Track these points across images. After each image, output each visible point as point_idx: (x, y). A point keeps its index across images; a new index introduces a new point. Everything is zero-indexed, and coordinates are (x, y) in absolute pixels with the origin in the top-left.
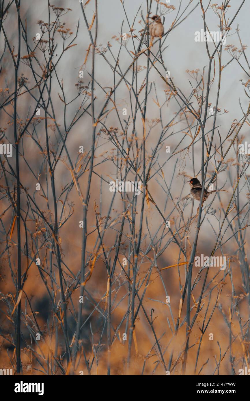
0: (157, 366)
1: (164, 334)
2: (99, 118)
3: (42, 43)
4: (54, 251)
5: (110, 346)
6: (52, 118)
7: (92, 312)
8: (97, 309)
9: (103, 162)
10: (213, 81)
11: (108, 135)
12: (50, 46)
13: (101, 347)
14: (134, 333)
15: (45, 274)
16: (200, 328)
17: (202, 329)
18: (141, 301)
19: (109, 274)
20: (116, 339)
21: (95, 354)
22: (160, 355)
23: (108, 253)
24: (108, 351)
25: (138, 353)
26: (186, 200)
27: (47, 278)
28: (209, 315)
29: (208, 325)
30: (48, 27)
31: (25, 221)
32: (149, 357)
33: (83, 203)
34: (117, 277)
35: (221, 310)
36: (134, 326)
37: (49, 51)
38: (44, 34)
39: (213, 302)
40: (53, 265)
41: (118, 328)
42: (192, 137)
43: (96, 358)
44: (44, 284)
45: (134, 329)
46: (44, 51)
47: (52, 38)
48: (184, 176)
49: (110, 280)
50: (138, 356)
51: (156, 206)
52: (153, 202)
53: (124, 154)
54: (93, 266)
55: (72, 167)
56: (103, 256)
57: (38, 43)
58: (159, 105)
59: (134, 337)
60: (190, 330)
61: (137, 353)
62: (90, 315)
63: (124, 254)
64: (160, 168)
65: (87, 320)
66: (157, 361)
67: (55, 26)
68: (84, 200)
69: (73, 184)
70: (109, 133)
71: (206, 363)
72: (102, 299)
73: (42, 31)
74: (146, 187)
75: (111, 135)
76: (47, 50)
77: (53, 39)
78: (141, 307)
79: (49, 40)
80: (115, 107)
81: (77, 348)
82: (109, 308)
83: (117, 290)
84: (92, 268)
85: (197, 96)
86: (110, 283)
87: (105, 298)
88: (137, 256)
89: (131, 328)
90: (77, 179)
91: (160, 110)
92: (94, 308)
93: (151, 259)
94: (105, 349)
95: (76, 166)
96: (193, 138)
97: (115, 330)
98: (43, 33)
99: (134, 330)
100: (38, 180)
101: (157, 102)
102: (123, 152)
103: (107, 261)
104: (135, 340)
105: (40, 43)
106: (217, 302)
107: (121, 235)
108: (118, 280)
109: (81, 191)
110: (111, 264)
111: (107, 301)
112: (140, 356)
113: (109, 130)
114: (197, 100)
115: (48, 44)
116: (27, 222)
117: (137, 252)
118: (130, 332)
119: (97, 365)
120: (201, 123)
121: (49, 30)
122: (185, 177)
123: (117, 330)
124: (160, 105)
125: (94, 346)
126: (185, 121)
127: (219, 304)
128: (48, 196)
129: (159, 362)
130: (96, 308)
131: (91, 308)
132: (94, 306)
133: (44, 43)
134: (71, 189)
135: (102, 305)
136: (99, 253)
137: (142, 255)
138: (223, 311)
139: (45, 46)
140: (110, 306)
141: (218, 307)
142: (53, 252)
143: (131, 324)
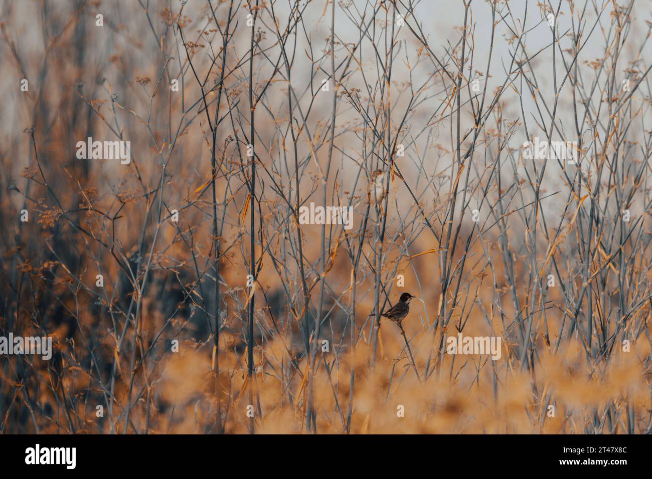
0: (407, 370)
1: (415, 333)
2: (340, 80)
4: (288, 237)
5: (354, 346)
6: (286, 80)
7: (333, 307)
8: (338, 304)
9: (344, 132)
11: (348, 97)
13: (343, 348)
14: (379, 333)
15: (278, 264)
16: (456, 326)
17: (458, 327)
18: (387, 296)
19: (354, 265)
20: (361, 339)
21: (336, 355)
22: (410, 358)
23: (352, 240)
24: (352, 353)
25: (384, 355)
26: (442, 178)
27: (281, 267)
28: (466, 311)
29: (466, 323)
31: (260, 201)
32: (399, 360)
33: (323, 180)
34: (361, 267)
35: (481, 305)
36: (379, 325)
39: (471, 296)
40: (287, 254)
41: (363, 327)
43: (336, 360)
44: (278, 274)
45: (379, 328)
48: (439, 148)
49: (354, 272)
50: (383, 359)
51: (405, 182)
52: (401, 177)
53: (369, 123)
54: (334, 255)
55: (310, 138)
56: (345, 243)
58: (409, 67)
59: (379, 337)
60: (445, 327)
61: (382, 355)
62: (330, 311)
63: (369, 243)
64: (413, 141)
65: (326, 317)
66: (407, 365)
68: (323, 177)
69: (310, 158)
71: (464, 366)
72: (344, 292)
74: (391, 162)
78: (387, 302)
80: (360, 67)
81: (317, 349)
82: (352, 303)
83: (361, 282)
84: (334, 256)
85: (456, 57)
86: (355, 275)
87: (347, 292)
88: (382, 243)
89: (376, 328)
90: (315, 152)
91: (411, 72)
92: (334, 303)
93: (400, 246)
94: (346, 351)
95: (314, 137)
97: (359, 329)
99: (379, 330)
101: (407, 63)
102: (368, 120)
103: (350, 250)
104: (380, 341)
106: (476, 296)
107: (366, 220)
108: (363, 270)
109: (320, 166)
110: (355, 253)
111: (350, 294)
112: (386, 359)
113: (350, 91)
116: (262, 203)
117: (382, 238)
118: (375, 332)
119: (339, 368)
122: (440, 150)
123: (362, 329)
124: (411, 66)
125: (335, 347)
126: (441, 84)
127: (478, 299)
128: (280, 172)
129: (408, 365)
130: (337, 302)
131: (331, 302)
132: (335, 299)
134: (307, 164)
135: (344, 300)
136: (341, 239)
137: (389, 241)
138: (483, 308)
140: (354, 302)
141: (477, 302)
142: (286, 238)
143: (376, 322)
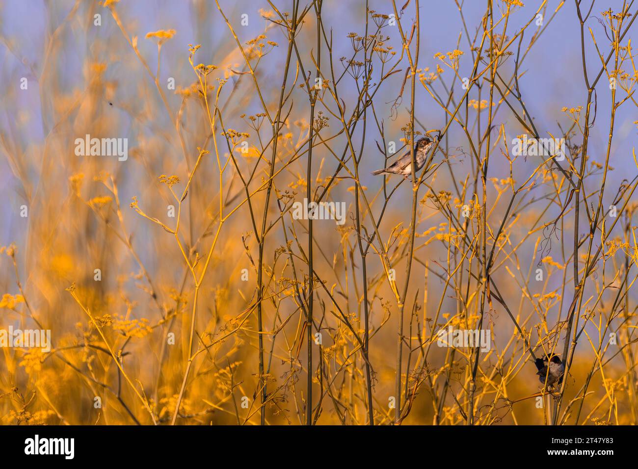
3: (353, 67)
10: (593, 123)
11: (436, 202)
12: (366, 70)
15: (342, 409)
19: (437, 408)
30: (364, 42)
31: (320, 329)
33: (399, 302)
37: (363, 77)
38: (357, 53)
42: (561, 205)
46: (357, 78)
47: (369, 59)
49: (437, 418)
54: (413, 397)
55: (383, 250)
56: (427, 382)
57: (348, 67)
67: (374, 40)
68: (400, 299)
70: (437, 200)
73: (355, 49)
75: (440, 203)
76: (361, 77)
77: (370, 61)
79: (365, 62)
80: (446, 160)
84: (412, 399)
96: (563, 206)
98: (356, 51)
100: (332, 268)
102: (459, 228)
103: (433, 390)
105: (352, 66)
107: (453, 351)
110: (439, 393)
113: (438, 194)
114: (570, 151)
115: (363, 68)
117: (474, 375)
120: (574, 185)
121: (365, 48)
133: (357, 67)
139: (359, 71)
